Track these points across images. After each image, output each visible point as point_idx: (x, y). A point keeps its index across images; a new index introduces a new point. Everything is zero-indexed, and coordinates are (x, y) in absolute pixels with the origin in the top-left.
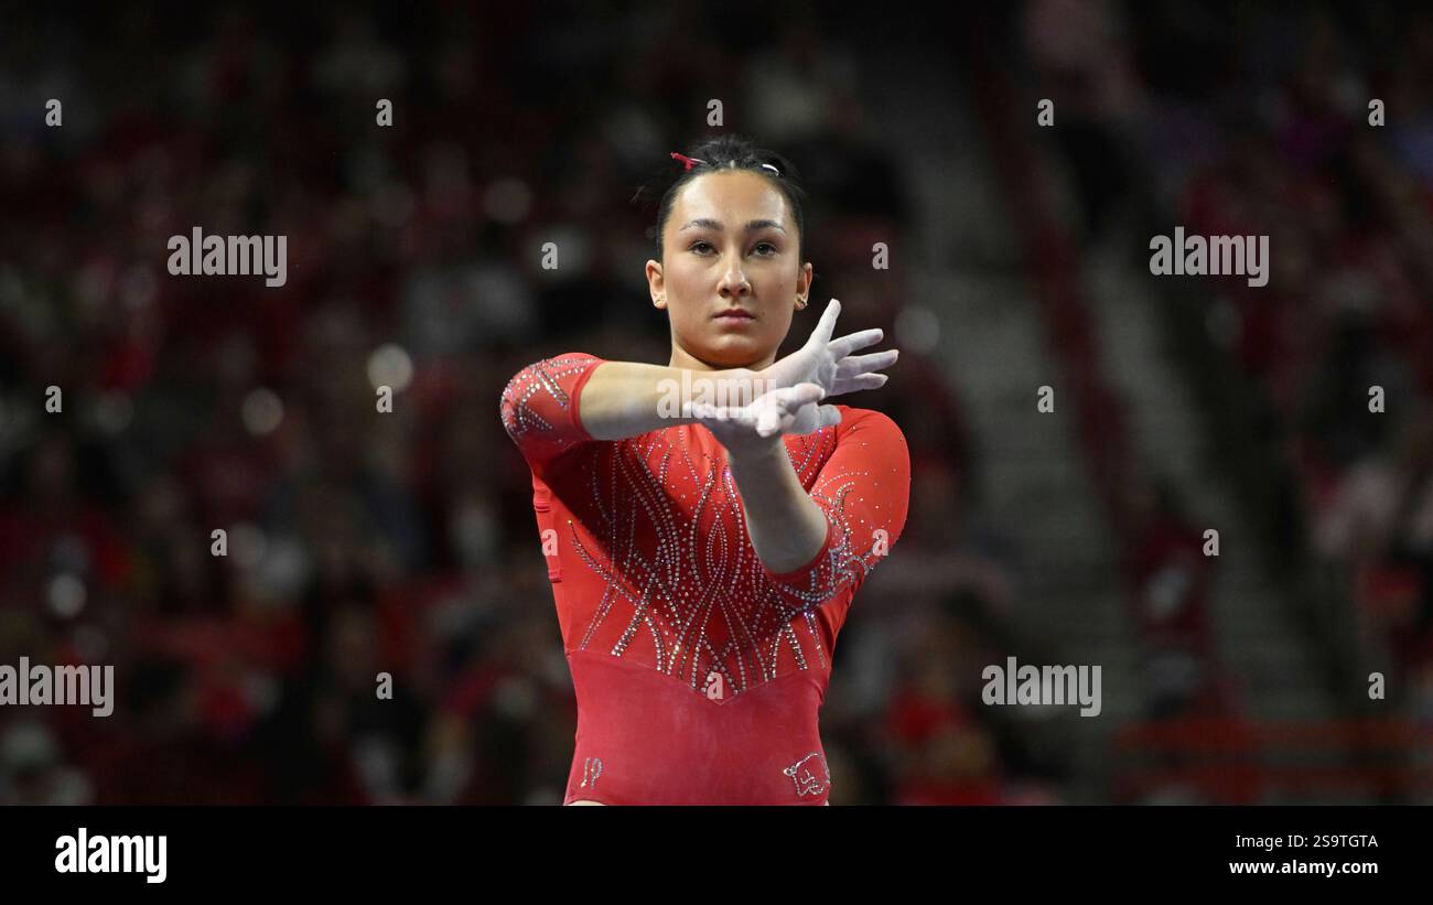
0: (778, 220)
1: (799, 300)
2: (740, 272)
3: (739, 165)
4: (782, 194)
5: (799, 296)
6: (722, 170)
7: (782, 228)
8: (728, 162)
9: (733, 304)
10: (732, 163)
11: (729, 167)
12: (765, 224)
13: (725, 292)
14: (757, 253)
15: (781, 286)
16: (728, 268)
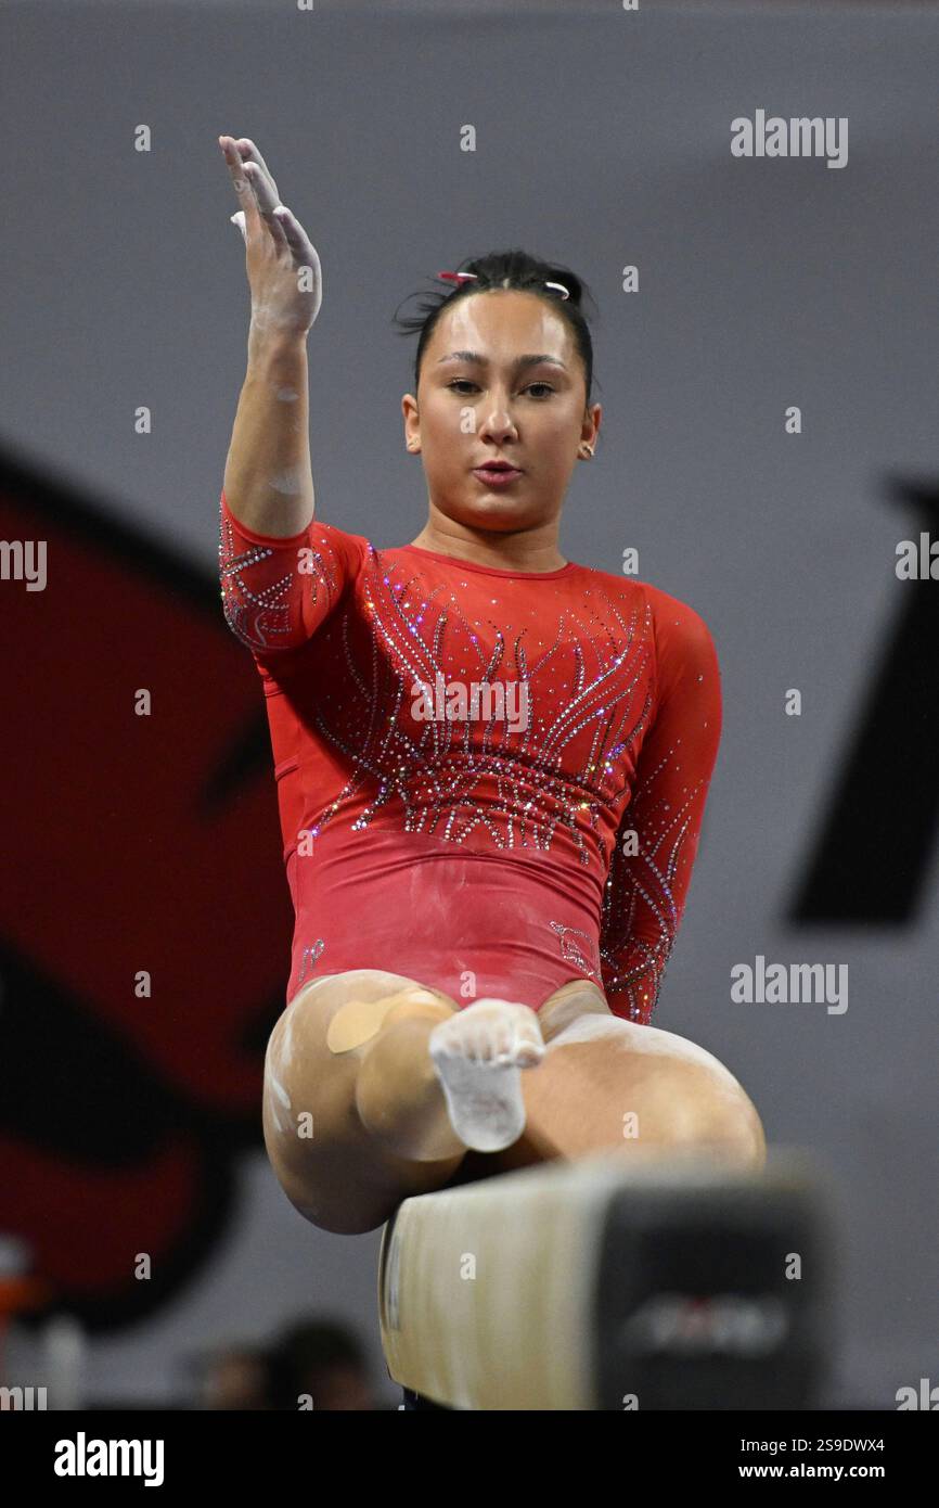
0: (556, 355)
1: (585, 449)
2: (506, 415)
3: (514, 285)
4: (564, 321)
5: (585, 443)
6: (492, 290)
7: (560, 363)
8: (501, 280)
9: (496, 455)
10: (506, 283)
11: (502, 287)
12: (540, 359)
13: (488, 439)
14: (529, 394)
15: (557, 433)
16: (493, 409)
